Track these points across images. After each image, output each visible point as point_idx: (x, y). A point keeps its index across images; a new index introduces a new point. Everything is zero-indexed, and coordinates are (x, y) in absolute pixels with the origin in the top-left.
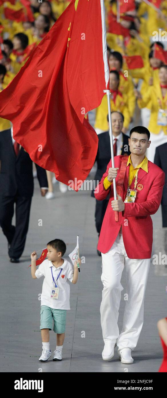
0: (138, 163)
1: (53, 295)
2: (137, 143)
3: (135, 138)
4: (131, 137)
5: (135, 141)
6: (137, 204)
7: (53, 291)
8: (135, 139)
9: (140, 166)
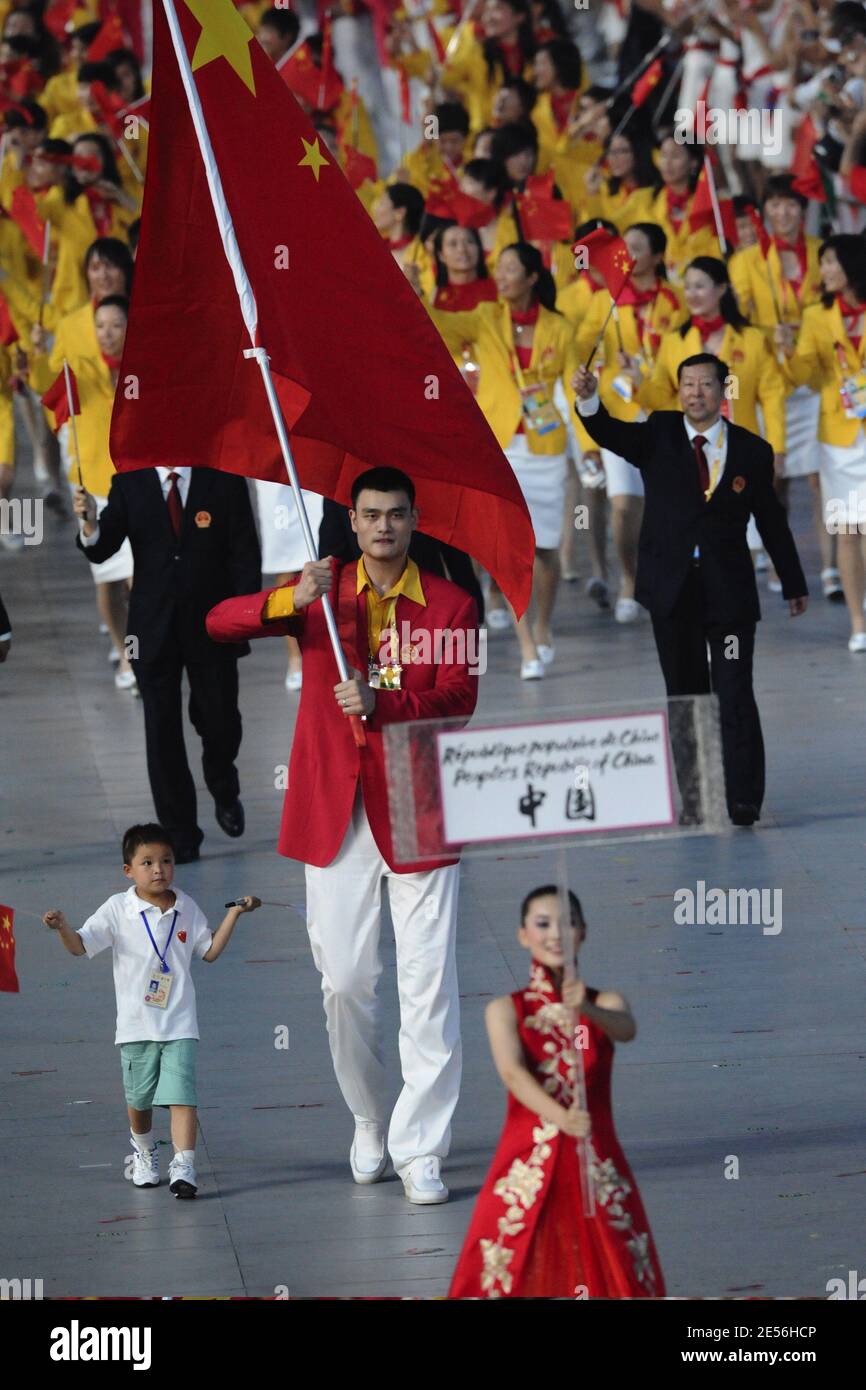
0: (388, 580)
1: (151, 994)
2: (381, 523)
3: (373, 507)
4: (360, 505)
5: (373, 516)
6: (412, 694)
7: (153, 982)
8: (372, 511)
9: (397, 590)
